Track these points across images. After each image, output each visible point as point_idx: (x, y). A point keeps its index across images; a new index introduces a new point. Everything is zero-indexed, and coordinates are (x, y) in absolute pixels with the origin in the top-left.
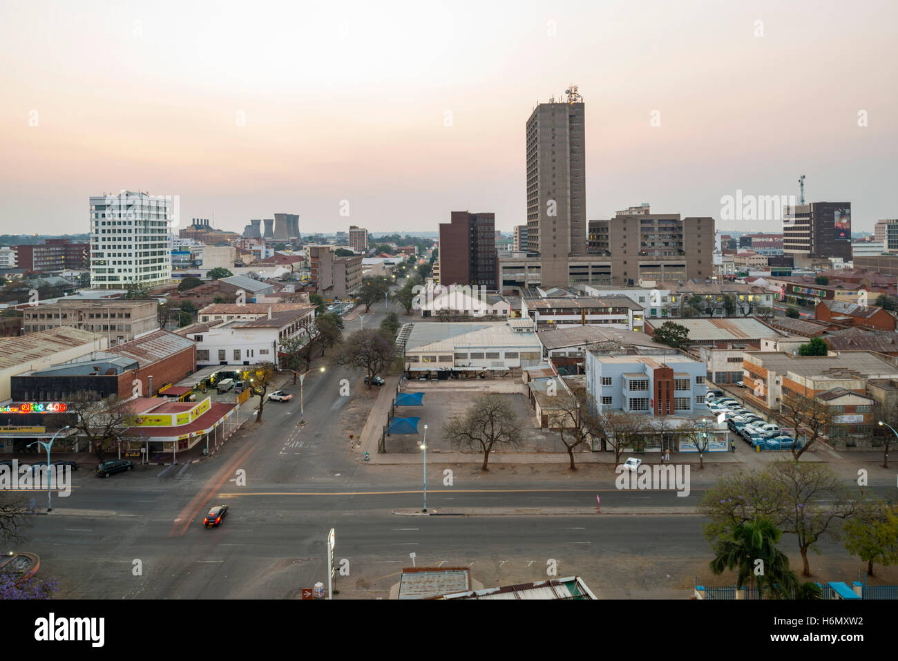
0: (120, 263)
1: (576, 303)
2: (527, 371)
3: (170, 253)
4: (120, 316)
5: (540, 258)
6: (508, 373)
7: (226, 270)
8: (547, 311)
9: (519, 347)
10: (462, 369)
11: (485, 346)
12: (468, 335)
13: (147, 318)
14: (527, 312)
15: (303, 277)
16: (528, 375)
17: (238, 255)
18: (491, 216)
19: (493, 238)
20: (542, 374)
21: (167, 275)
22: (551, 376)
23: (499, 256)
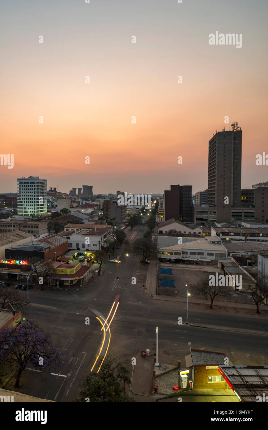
0: (28, 205)
2: (221, 263)
3: (47, 201)
4: (35, 227)
5: (216, 208)
6: (209, 263)
7: (68, 209)
8: (226, 234)
9: (215, 251)
10: (187, 259)
11: (197, 249)
12: (187, 243)
13: (44, 228)
14: (216, 234)
15: (100, 213)
16: (222, 265)
17: (71, 203)
18: (190, 187)
19: (191, 198)
20: (230, 265)
21: (45, 211)
22: (236, 266)
23: (194, 206)
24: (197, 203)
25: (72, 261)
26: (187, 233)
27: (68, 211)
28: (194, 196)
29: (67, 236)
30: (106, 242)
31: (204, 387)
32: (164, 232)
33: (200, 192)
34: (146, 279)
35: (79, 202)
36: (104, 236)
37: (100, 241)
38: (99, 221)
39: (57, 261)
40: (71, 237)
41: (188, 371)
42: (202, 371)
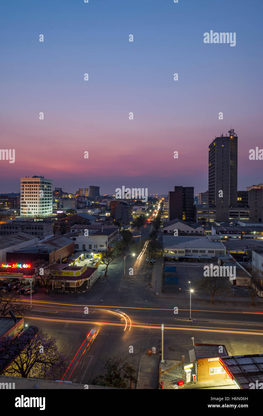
0: (32, 206)
1: (238, 229)
2: (221, 259)
3: (52, 202)
4: (39, 228)
5: (215, 208)
6: (210, 260)
7: (74, 210)
8: (224, 232)
9: (215, 248)
10: (190, 257)
11: (199, 247)
12: (190, 242)
13: (49, 230)
14: (215, 233)
15: (107, 214)
16: (221, 261)
17: (78, 204)
18: (192, 189)
19: (193, 198)
20: (228, 261)
21: (51, 211)
22: (233, 262)
23: (196, 206)
24: (198, 204)
25: (78, 262)
26: (190, 232)
27: (75, 212)
28: (196, 197)
29: (73, 237)
30: (113, 242)
31: (207, 379)
32: (168, 232)
33: (202, 194)
34: (152, 278)
35: (85, 203)
36: (111, 236)
37: (106, 242)
38: (106, 222)
39: (63, 263)
40: (77, 238)
41: (191, 365)
42: (204, 364)
